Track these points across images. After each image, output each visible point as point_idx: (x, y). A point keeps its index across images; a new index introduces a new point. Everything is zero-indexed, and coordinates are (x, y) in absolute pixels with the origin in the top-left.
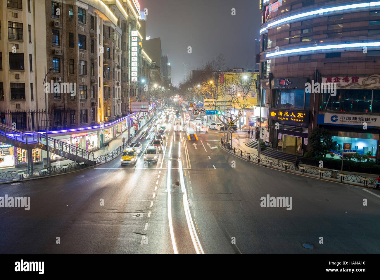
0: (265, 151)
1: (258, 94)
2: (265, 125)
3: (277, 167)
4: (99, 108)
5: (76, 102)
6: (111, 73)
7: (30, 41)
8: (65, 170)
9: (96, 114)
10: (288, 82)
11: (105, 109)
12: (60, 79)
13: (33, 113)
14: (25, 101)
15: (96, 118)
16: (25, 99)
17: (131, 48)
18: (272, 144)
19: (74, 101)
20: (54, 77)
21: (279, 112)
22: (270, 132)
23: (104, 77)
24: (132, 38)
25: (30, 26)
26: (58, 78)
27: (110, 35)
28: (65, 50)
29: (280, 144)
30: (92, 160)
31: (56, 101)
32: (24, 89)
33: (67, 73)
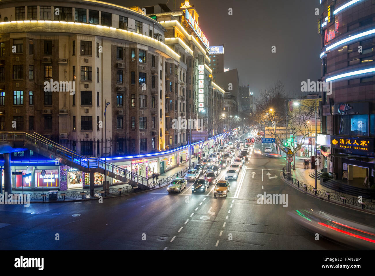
0: (327, 183)
1: (321, 121)
2: (328, 154)
3: (335, 201)
4: (160, 137)
5: (136, 132)
6: (173, 105)
7: (98, 81)
8: (120, 193)
9: (156, 142)
10: (348, 107)
11: (167, 138)
12: (122, 112)
13: (98, 141)
14: (92, 131)
15: (156, 146)
16: (92, 130)
17: (198, 81)
18: (335, 175)
19: (134, 131)
20: (117, 110)
21: (341, 140)
22: (334, 161)
23: (166, 108)
24: (199, 71)
25: (98, 69)
26: (121, 111)
27: (172, 71)
28: (128, 87)
29: (345, 176)
30: (146, 185)
31: (119, 131)
32: (92, 121)
33: (129, 106)
